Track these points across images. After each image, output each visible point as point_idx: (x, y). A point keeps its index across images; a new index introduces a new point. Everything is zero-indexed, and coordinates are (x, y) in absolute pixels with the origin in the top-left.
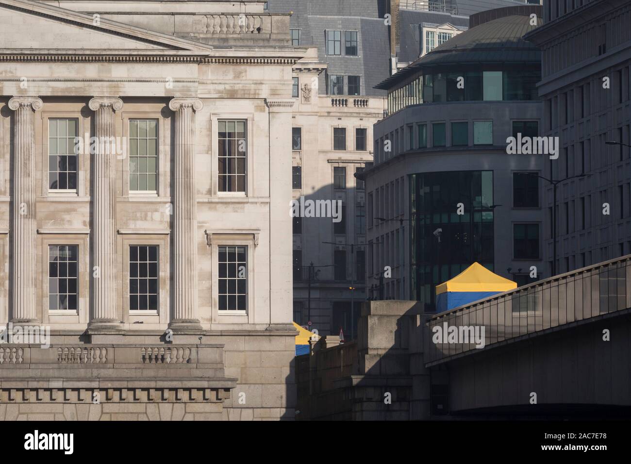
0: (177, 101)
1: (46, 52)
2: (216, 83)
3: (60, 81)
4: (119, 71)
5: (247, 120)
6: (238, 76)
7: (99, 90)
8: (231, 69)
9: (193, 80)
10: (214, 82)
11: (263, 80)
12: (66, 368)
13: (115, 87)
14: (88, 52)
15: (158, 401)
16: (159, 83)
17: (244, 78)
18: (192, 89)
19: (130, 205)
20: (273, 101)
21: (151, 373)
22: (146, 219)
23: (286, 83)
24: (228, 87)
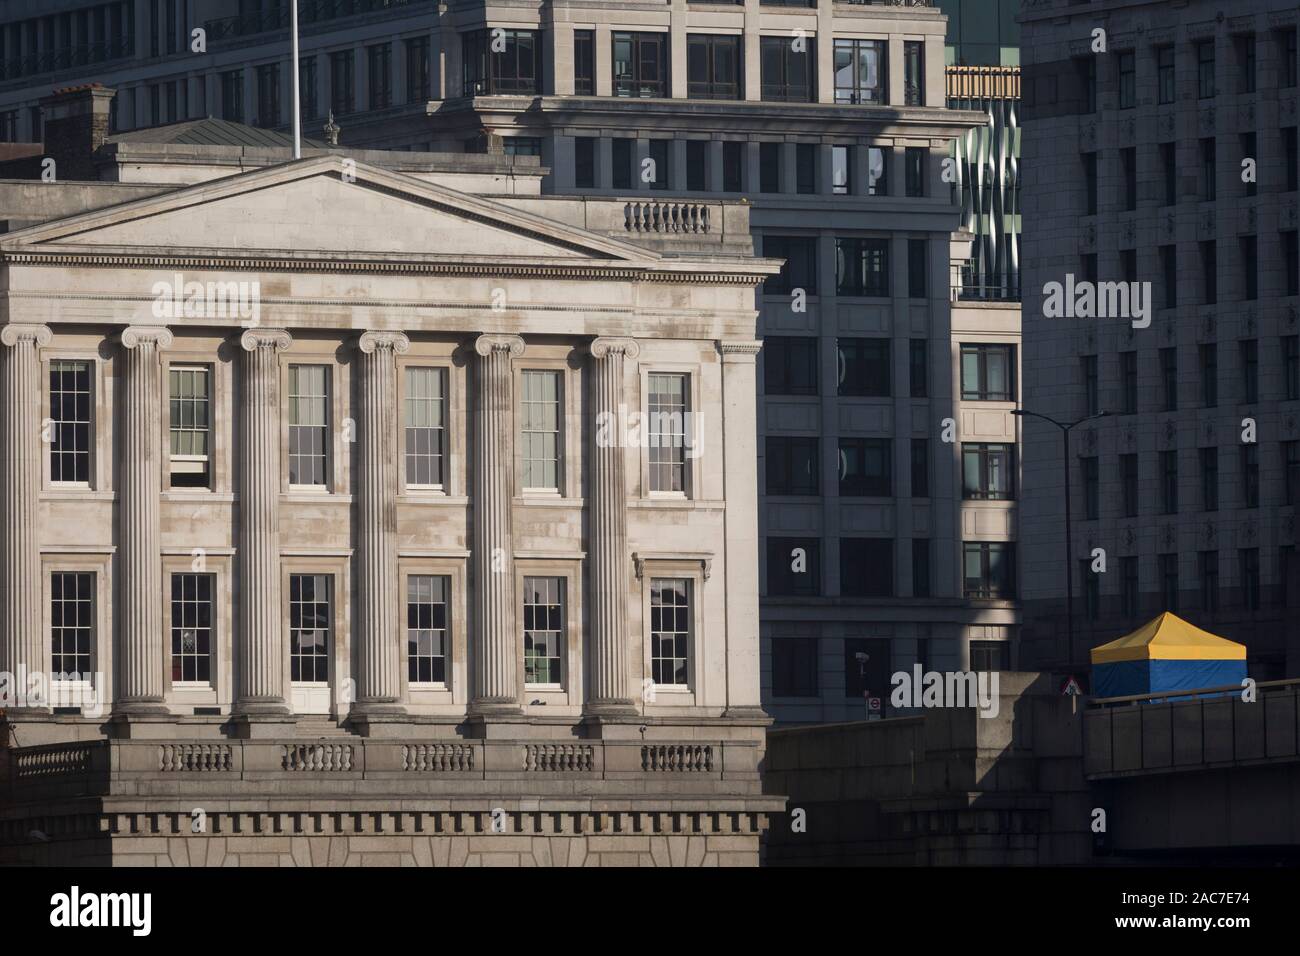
0: (602, 342)
1: (420, 259)
2: (647, 314)
3: (435, 306)
4: (521, 291)
5: (690, 374)
6: (678, 301)
7: (489, 322)
8: (667, 290)
9: (626, 308)
10: (645, 311)
11: (714, 310)
12: (535, 779)
13: (513, 318)
14: (480, 261)
15: (668, 833)
16: (578, 313)
17: (687, 306)
18: (624, 323)
19: (524, 510)
20: (731, 343)
21: (657, 787)
22: (547, 535)
23: (747, 314)
24: (664, 320)
